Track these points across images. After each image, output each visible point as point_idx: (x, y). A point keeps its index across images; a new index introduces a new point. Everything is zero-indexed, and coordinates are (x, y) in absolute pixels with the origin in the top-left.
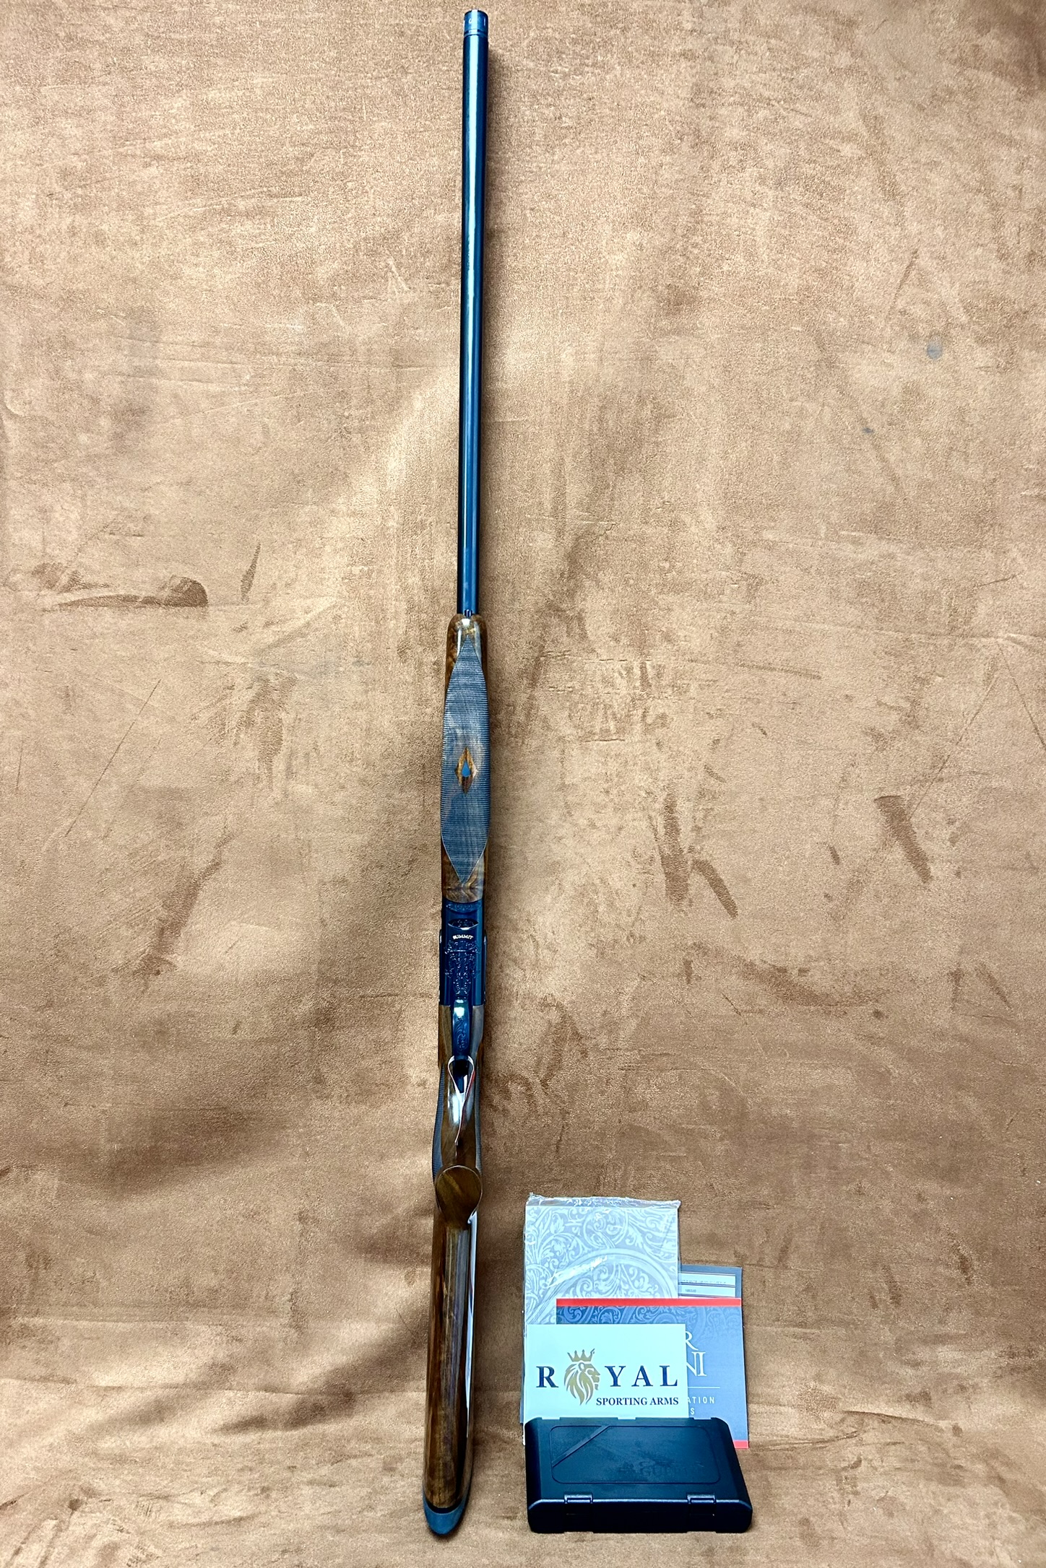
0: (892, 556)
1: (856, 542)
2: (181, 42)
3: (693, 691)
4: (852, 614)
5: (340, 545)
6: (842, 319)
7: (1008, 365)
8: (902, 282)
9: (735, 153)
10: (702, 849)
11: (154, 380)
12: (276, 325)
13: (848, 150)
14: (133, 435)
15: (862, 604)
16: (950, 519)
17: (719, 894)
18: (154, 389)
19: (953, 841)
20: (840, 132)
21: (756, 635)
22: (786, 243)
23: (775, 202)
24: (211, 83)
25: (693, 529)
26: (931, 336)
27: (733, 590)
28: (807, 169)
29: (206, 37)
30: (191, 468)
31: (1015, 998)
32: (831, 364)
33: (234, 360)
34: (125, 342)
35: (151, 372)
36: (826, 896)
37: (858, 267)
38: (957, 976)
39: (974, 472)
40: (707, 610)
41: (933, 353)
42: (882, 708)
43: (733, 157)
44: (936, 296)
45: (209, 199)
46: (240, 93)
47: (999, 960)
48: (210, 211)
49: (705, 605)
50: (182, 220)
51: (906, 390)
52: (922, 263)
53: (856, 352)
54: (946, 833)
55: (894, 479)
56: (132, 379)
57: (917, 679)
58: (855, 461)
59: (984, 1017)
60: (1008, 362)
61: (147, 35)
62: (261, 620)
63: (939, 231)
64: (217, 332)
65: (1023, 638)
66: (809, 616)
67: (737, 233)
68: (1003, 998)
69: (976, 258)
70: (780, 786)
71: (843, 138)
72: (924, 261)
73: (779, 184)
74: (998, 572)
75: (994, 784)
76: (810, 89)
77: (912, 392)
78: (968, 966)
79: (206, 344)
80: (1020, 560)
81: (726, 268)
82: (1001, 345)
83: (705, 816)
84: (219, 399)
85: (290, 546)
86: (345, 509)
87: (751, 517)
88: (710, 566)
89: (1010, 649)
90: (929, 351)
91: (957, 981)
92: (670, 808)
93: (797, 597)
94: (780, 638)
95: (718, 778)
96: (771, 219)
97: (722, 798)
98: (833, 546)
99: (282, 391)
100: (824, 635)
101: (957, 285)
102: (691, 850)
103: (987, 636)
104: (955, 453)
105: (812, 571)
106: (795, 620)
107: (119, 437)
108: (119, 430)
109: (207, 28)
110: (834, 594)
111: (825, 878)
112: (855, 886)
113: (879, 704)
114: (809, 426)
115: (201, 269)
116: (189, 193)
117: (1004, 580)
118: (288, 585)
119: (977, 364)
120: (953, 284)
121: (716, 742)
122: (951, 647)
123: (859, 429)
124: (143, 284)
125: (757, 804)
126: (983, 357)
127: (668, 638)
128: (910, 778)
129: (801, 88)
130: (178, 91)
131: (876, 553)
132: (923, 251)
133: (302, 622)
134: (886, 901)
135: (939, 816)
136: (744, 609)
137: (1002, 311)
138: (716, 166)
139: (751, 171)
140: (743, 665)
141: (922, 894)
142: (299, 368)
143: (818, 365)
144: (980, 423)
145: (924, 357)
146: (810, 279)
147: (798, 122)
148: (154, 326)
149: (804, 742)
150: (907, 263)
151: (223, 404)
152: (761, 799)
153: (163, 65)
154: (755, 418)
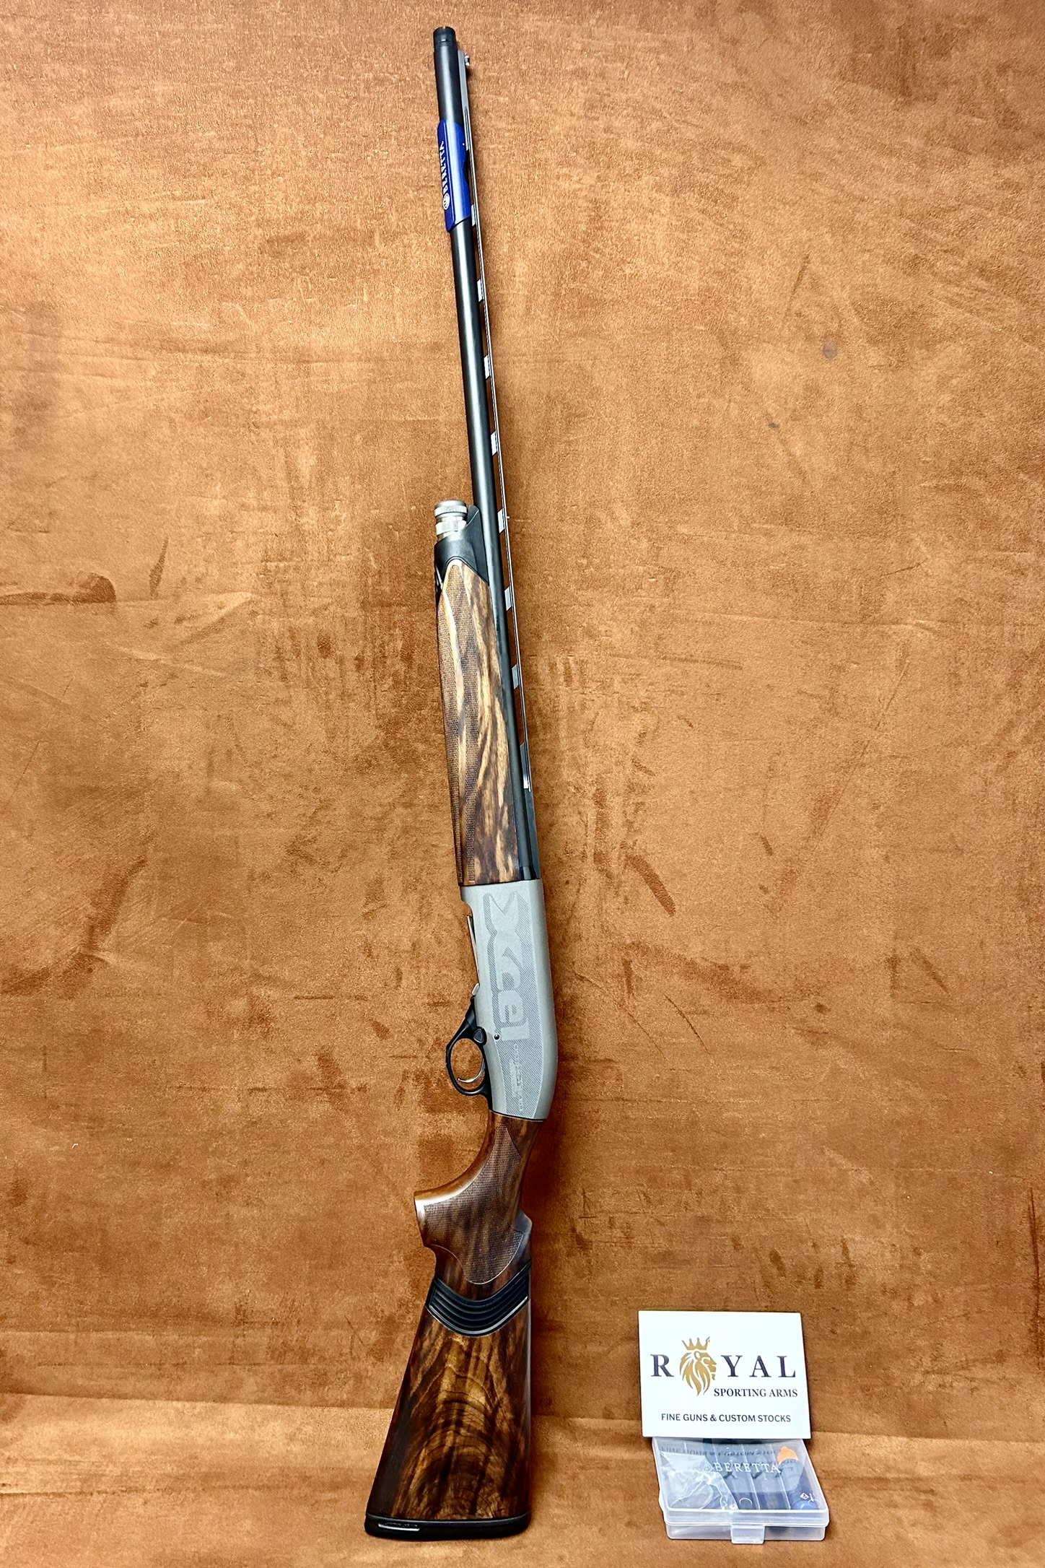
0: (802, 548)
1: (767, 533)
2: (81, 51)
3: (617, 685)
4: (767, 604)
5: (252, 540)
6: (742, 319)
7: (900, 362)
8: (796, 286)
9: (631, 163)
10: (635, 843)
11: (56, 375)
12: (182, 323)
13: (738, 161)
14: (35, 429)
15: (777, 595)
16: (854, 510)
17: (654, 890)
18: (56, 383)
19: (879, 827)
20: (730, 143)
21: (676, 628)
22: (684, 248)
23: (672, 208)
24: (113, 91)
25: (609, 525)
26: (826, 337)
27: (651, 584)
28: (701, 177)
29: (106, 46)
30: (97, 463)
31: (951, 982)
32: (735, 361)
33: (139, 356)
34: (25, 337)
35: (54, 367)
36: (762, 888)
37: (754, 270)
38: (893, 963)
39: (874, 465)
40: (628, 605)
41: (828, 353)
42: (802, 697)
43: (629, 166)
44: (828, 299)
45: (112, 201)
46: (142, 101)
47: (932, 943)
48: (113, 213)
49: (624, 600)
50: (84, 220)
51: (807, 388)
52: (814, 267)
53: (758, 350)
54: (872, 819)
55: (801, 473)
56: (32, 374)
57: (834, 667)
58: (763, 456)
59: (923, 1004)
60: (899, 361)
61: (46, 43)
62: (171, 616)
63: (827, 237)
64: (121, 327)
65: (931, 624)
66: (727, 608)
67: (636, 238)
68: (939, 981)
69: (863, 262)
70: (709, 777)
71: (733, 149)
72: (814, 265)
73: (675, 192)
74: (903, 561)
75: (914, 768)
76: (700, 102)
77: (813, 390)
78: (903, 952)
79: (109, 340)
80: (923, 549)
81: (628, 271)
82: (892, 345)
83: (636, 811)
84: (124, 394)
85: (199, 540)
86: (255, 503)
87: (664, 512)
88: (627, 562)
89: (919, 635)
90: (826, 351)
91: (894, 968)
92: (600, 801)
93: (715, 589)
94: (700, 630)
95: (647, 771)
96: (669, 225)
97: (652, 792)
98: (747, 538)
99: (191, 386)
100: (743, 625)
101: (848, 288)
102: (623, 846)
103: (897, 623)
104: (855, 448)
105: (728, 563)
106: (713, 612)
107: (19, 432)
108: (21, 425)
109: (107, 37)
110: (750, 585)
111: (759, 870)
112: (789, 877)
113: (800, 693)
114: (716, 422)
115: (104, 267)
116: (92, 196)
117: (909, 568)
118: (198, 580)
119: (870, 364)
120: (843, 287)
121: (643, 735)
122: (864, 635)
123: (765, 425)
124: (44, 279)
125: (687, 797)
126: (875, 356)
127: (590, 633)
128: (833, 765)
129: (691, 100)
130: (80, 99)
131: (788, 544)
132: (814, 258)
133: (216, 618)
134: (819, 890)
135: (864, 801)
136: (662, 603)
137: (892, 313)
138: (613, 173)
139: (647, 179)
140: (665, 658)
141: (854, 881)
142: (205, 364)
143: (722, 364)
144: (877, 418)
145: (820, 357)
146: (710, 280)
147: (690, 133)
148: (56, 320)
149: (730, 734)
150: (799, 268)
151: (128, 399)
152: (692, 792)
153: (65, 73)
154: (663, 415)
